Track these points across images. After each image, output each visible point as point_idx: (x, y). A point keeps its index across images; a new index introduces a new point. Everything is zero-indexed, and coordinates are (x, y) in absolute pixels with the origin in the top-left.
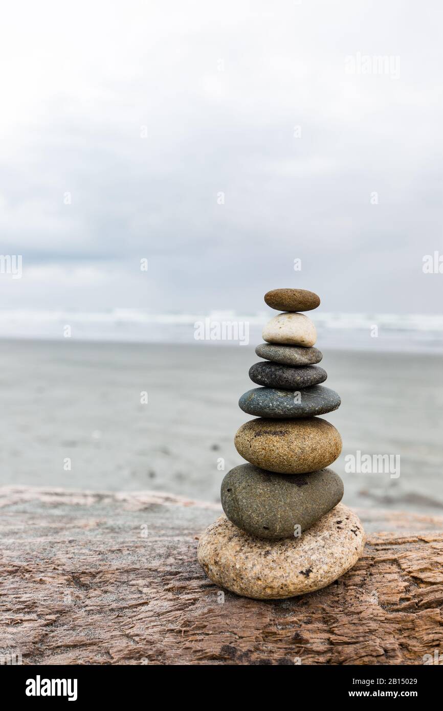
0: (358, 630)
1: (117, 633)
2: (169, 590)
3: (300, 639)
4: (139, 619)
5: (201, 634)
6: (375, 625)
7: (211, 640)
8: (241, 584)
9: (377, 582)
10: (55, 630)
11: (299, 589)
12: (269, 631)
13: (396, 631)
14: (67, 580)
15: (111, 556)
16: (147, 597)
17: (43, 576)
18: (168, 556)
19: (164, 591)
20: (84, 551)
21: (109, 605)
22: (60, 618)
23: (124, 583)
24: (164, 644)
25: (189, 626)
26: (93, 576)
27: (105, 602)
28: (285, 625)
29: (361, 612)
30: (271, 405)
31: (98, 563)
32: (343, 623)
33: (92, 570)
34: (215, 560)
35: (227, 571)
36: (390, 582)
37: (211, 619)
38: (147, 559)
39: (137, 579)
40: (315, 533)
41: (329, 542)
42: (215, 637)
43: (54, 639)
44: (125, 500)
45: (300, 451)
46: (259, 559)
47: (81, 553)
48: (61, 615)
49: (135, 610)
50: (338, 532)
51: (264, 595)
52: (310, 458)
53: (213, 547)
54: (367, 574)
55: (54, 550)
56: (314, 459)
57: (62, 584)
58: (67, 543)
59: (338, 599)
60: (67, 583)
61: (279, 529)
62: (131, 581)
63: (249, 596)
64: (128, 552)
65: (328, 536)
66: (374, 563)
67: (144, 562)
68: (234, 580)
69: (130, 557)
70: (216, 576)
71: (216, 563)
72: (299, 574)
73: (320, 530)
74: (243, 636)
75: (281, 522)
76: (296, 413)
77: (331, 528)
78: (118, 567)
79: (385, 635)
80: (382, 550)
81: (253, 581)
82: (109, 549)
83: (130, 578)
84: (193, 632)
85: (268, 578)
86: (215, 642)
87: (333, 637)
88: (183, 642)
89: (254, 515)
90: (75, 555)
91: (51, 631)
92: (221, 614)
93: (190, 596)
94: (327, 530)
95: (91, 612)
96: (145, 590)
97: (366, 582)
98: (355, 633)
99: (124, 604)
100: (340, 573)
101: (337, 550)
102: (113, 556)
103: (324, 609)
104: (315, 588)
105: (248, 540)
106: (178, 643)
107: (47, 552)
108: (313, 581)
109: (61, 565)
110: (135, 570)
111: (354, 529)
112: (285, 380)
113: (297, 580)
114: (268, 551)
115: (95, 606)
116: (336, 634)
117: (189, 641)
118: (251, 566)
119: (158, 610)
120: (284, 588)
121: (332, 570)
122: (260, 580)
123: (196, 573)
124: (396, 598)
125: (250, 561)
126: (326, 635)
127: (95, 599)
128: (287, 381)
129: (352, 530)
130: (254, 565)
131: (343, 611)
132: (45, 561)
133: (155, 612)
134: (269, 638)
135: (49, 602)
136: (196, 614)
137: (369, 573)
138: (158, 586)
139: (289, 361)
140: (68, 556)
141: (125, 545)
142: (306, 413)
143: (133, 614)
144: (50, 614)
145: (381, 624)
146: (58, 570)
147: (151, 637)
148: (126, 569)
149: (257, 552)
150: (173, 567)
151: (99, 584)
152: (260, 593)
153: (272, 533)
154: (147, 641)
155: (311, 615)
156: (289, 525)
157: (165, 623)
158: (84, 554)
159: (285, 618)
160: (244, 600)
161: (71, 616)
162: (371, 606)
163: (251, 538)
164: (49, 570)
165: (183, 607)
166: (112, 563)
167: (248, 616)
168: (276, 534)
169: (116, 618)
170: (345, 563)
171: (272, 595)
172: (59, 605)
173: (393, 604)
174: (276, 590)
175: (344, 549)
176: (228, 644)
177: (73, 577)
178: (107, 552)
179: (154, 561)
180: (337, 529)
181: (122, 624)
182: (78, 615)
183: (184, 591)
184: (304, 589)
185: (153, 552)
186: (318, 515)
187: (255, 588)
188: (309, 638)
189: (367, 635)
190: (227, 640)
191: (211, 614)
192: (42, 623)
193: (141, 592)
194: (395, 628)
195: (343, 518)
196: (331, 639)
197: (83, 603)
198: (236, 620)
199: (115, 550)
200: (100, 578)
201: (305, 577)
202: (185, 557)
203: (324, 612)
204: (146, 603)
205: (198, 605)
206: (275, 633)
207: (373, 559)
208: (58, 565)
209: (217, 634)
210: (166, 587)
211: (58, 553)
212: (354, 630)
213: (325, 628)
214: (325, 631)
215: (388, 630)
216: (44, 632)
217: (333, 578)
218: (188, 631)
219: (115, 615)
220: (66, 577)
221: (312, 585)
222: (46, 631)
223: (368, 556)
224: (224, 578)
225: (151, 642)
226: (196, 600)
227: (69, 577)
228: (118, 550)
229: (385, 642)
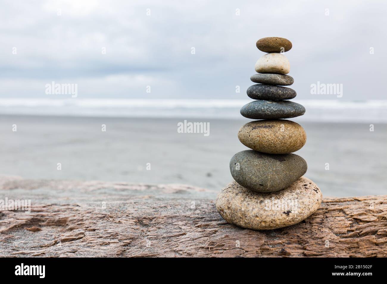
0: (322, 247)
1: (168, 250)
2: (198, 227)
3: (285, 252)
4: (181, 242)
5: (221, 249)
6: (333, 245)
7: (228, 253)
8: (245, 220)
9: (331, 221)
10: (130, 249)
11: (283, 223)
12: (264, 248)
13: (347, 249)
14: (135, 222)
15: (160, 210)
16: (185, 231)
17: (120, 220)
18: (196, 209)
19: (195, 227)
20: (144, 207)
21: (162, 235)
22: (132, 242)
23: (170, 224)
24: (198, 255)
25: (213, 245)
26: (151, 220)
27: (159, 233)
28: (274, 245)
29: (323, 238)
30: (263, 108)
31: (153, 213)
32: (312, 244)
33: (150, 217)
34: (228, 206)
35: (236, 212)
36: (339, 221)
37: (227, 241)
38: (183, 211)
39: (178, 221)
40: (291, 191)
41: (300, 196)
42: (231, 251)
43: (129, 253)
44: (163, 188)
45: (282, 137)
46: (256, 205)
47: (142, 208)
48: (133, 240)
49: (178, 238)
50: (306, 190)
51: (260, 227)
52: (288, 142)
53: (226, 199)
54: (324, 217)
55: (126, 207)
56: (291, 143)
57: (132, 224)
58: (133, 203)
59: (306, 231)
60: (135, 223)
61: (270, 186)
62: (174, 222)
63: (251, 227)
64: (171, 208)
65: (299, 193)
66: (328, 211)
67: (181, 213)
68: (241, 218)
69: (172, 210)
70: (229, 216)
71: (229, 208)
72: (283, 214)
73: (294, 189)
74: (248, 250)
75: (270, 181)
76: (279, 114)
77: (301, 188)
78: (166, 215)
79: (339, 250)
80: (332, 205)
81: (253, 218)
82: (159, 206)
83: (174, 221)
84: (216, 249)
85: (263, 216)
86: (230, 254)
87: (306, 252)
88: (210, 254)
89: (253, 177)
90: (139, 209)
91: (127, 249)
92: (233, 238)
93: (212, 229)
94: (299, 189)
95: (151, 239)
96: (183, 227)
97: (324, 221)
98: (320, 249)
99: (171, 235)
100: (308, 214)
101: (306, 200)
102: (162, 209)
103: (298, 236)
104: (293, 222)
105: (248, 195)
106: (207, 255)
107: (122, 208)
108: (292, 218)
109: (131, 214)
110: (176, 216)
111: (315, 189)
112: (272, 93)
113: (281, 217)
114: (262, 201)
115: (153, 235)
116: (308, 250)
117: (214, 254)
118: (252, 209)
119: (192, 237)
120: (273, 222)
121: (303, 212)
122: (258, 217)
123: (215, 218)
124: (345, 230)
125: (251, 206)
126: (302, 251)
127: (152, 231)
128: (273, 93)
129: (314, 190)
130: (253, 208)
131: (310, 237)
132: (121, 212)
133: (191, 238)
134: (264, 252)
135: (125, 233)
136: (217, 238)
137: (325, 217)
138: (191, 225)
139: (274, 81)
140: (135, 209)
141: (168, 204)
142: (285, 114)
143: (176, 240)
144: (126, 239)
145: (337, 244)
146: (129, 216)
147: (190, 251)
148: (170, 216)
149: (255, 201)
150: (199, 215)
151: (155, 224)
152: (258, 226)
153: (265, 188)
154: (187, 254)
155: (290, 239)
156: (276, 183)
157: (197, 244)
158: (144, 208)
159: (274, 241)
160: (247, 230)
161: (138, 241)
162: (329, 234)
163: (250, 194)
164: (124, 217)
165: (209, 235)
166: (162, 213)
167: (250, 239)
168: (267, 188)
169: (166, 242)
170: (311, 208)
171: (266, 227)
172: (131, 235)
173: (343, 234)
174: (268, 223)
175: (310, 200)
176: (239, 255)
177: (138, 220)
178: (158, 208)
179: (188, 212)
180: (305, 189)
181: (170, 245)
182: (143, 241)
183: (208, 227)
184: (285, 223)
185: (186, 207)
186: (293, 179)
187: (255, 222)
188: (291, 252)
189: (328, 250)
190: (238, 253)
191: (227, 238)
192: (121, 245)
193: (181, 228)
194: (346, 247)
195: (307, 183)
196: (305, 253)
197: (146, 234)
198: (243, 241)
199: (163, 207)
200: (155, 221)
201: (287, 216)
202: (206, 210)
203: (299, 238)
204: (185, 234)
205: (217, 233)
206: (268, 249)
207: (326, 209)
208: (129, 214)
209: (231, 249)
210: (196, 225)
211: (128, 208)
212: (320, 247)
213: (300, 247)
214: (300, 248)
215: (341, 248)
216: (123, 249)
217: (304, 217)
218: (213, 248)
219: (166, 240)
220: (134, 220)
221: (291, 220)
222: (124, 248)
223: (324, 207)
224: (234, 217)
225: (190, 254)
226: (216, 231)
227: (137, 220)
228: (164, 207)
229: (341, 254)
